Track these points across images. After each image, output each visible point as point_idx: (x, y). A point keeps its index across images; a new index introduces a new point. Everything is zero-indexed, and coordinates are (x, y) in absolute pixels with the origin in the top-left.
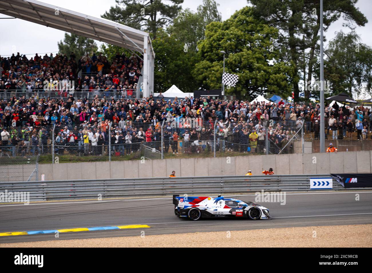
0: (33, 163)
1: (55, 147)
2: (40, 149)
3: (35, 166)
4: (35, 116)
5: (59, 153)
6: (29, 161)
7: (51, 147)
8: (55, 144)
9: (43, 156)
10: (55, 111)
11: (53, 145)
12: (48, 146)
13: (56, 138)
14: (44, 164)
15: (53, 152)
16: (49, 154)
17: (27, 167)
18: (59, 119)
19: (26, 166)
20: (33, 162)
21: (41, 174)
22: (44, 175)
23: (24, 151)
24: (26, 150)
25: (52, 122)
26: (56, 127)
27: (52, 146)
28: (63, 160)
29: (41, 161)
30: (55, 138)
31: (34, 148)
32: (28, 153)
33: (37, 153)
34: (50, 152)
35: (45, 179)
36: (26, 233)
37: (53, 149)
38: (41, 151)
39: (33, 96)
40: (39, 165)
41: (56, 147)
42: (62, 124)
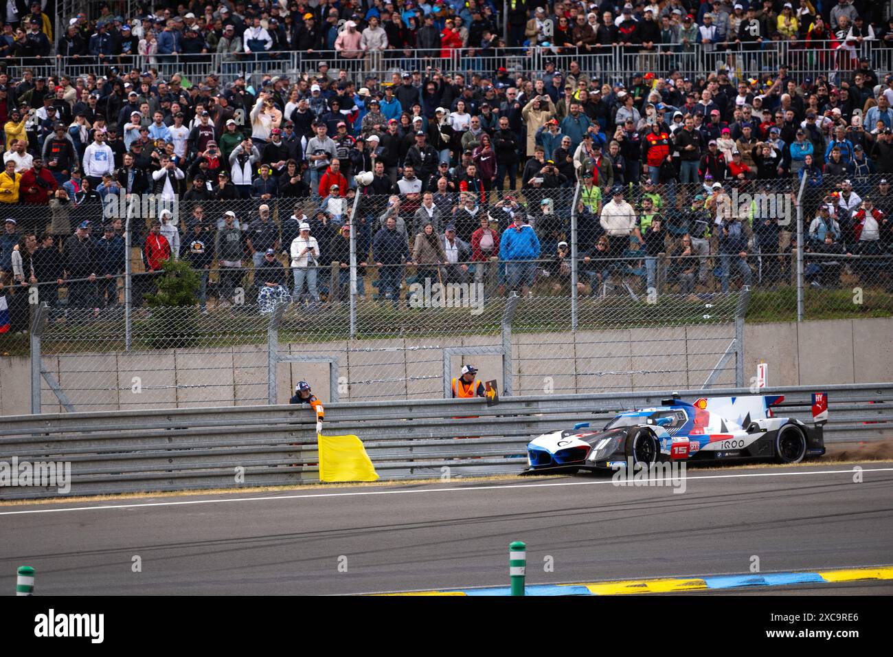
0: (724, 320)
1: (806, 259)
2: (748, 268)
3: (733, 330)
4: (731, 142)
5: (821, 282)
6: (708, 311)
7: (789, 259)
8: (805, 249)
9: (762, 293)
10: (804, 124)
11: (798, 252)
12: (781, 255)
13: (809, 224)
14: (766, 322)
15: (799, 279)
16: (783, 284)
17: (702, 336)
18: (819, 155)
19: (696, 332)
20: (723, 315)
21: (756, 362)
22: (765, 365)
23: (689, 274)
24: (696, 272)
25: (794, 163)
26: (809, 185)
27: (795, 255)
28: (835, 310)
29: (754, 312)
30: (806, 226)
31: (726, 264)
32: (704, 284)
33: (739, 285)
34: (789, 277)
35: (769, 382)
36: (700, 584)
37: (800, 268)
38: (754, 274)
39: (720, 65)
40: (748, 327)
41: (810, 257)
42: (829, 170)
